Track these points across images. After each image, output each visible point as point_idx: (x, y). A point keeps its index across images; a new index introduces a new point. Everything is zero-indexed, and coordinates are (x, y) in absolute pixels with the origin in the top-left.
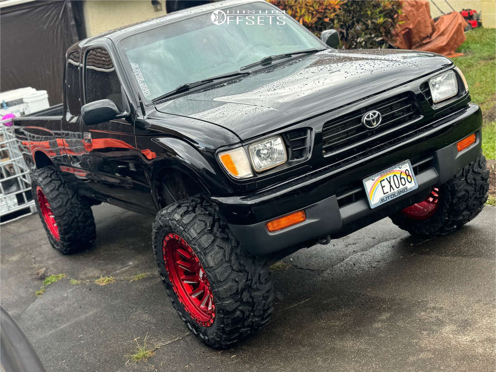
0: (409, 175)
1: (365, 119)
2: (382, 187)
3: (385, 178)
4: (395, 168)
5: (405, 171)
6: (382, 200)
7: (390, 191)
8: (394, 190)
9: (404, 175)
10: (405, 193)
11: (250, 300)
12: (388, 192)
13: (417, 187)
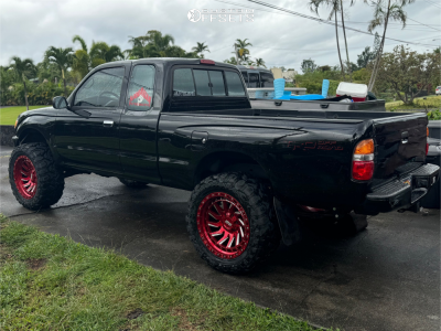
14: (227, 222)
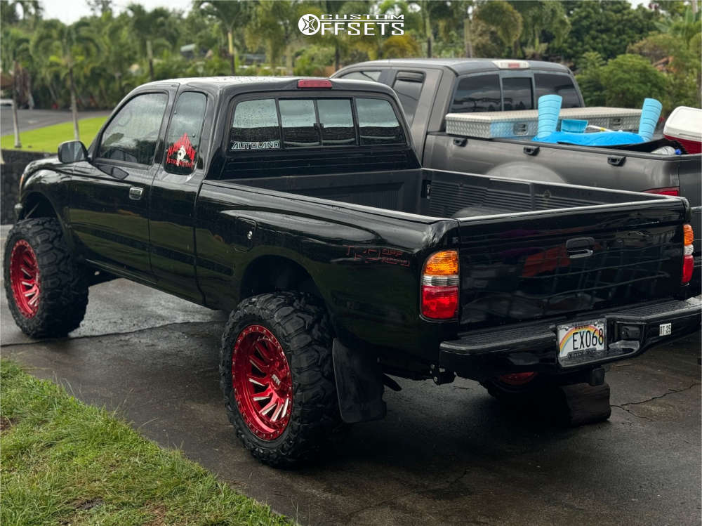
14: (275, 377)
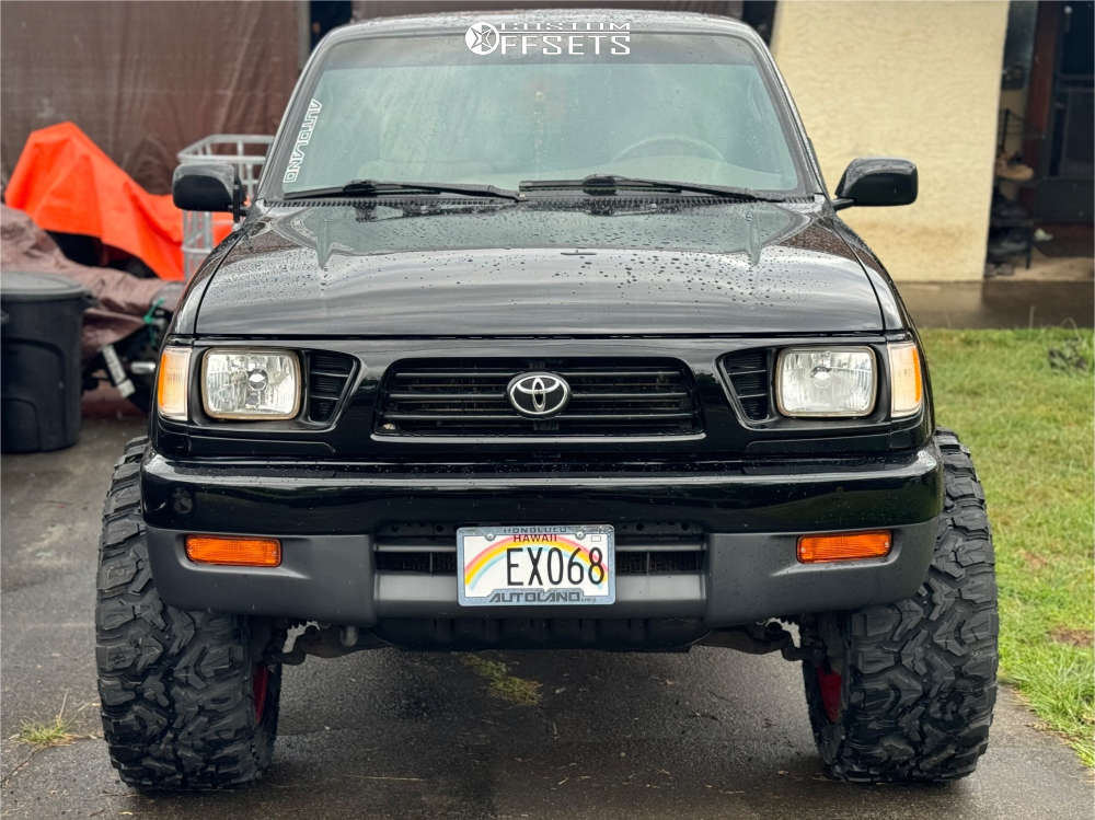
0: (599, 564)
1: (517, 385)
2: (510, 566)
3: (525, 546)
4: (564, 532)
5: (590, 548)
6: (498, 595)
7: (530, 583)
8: (541, 583)
9: (582, 559)
10: (568, 603)
11: (165, 702)
12: (521, 584)
13: (611, 601)
